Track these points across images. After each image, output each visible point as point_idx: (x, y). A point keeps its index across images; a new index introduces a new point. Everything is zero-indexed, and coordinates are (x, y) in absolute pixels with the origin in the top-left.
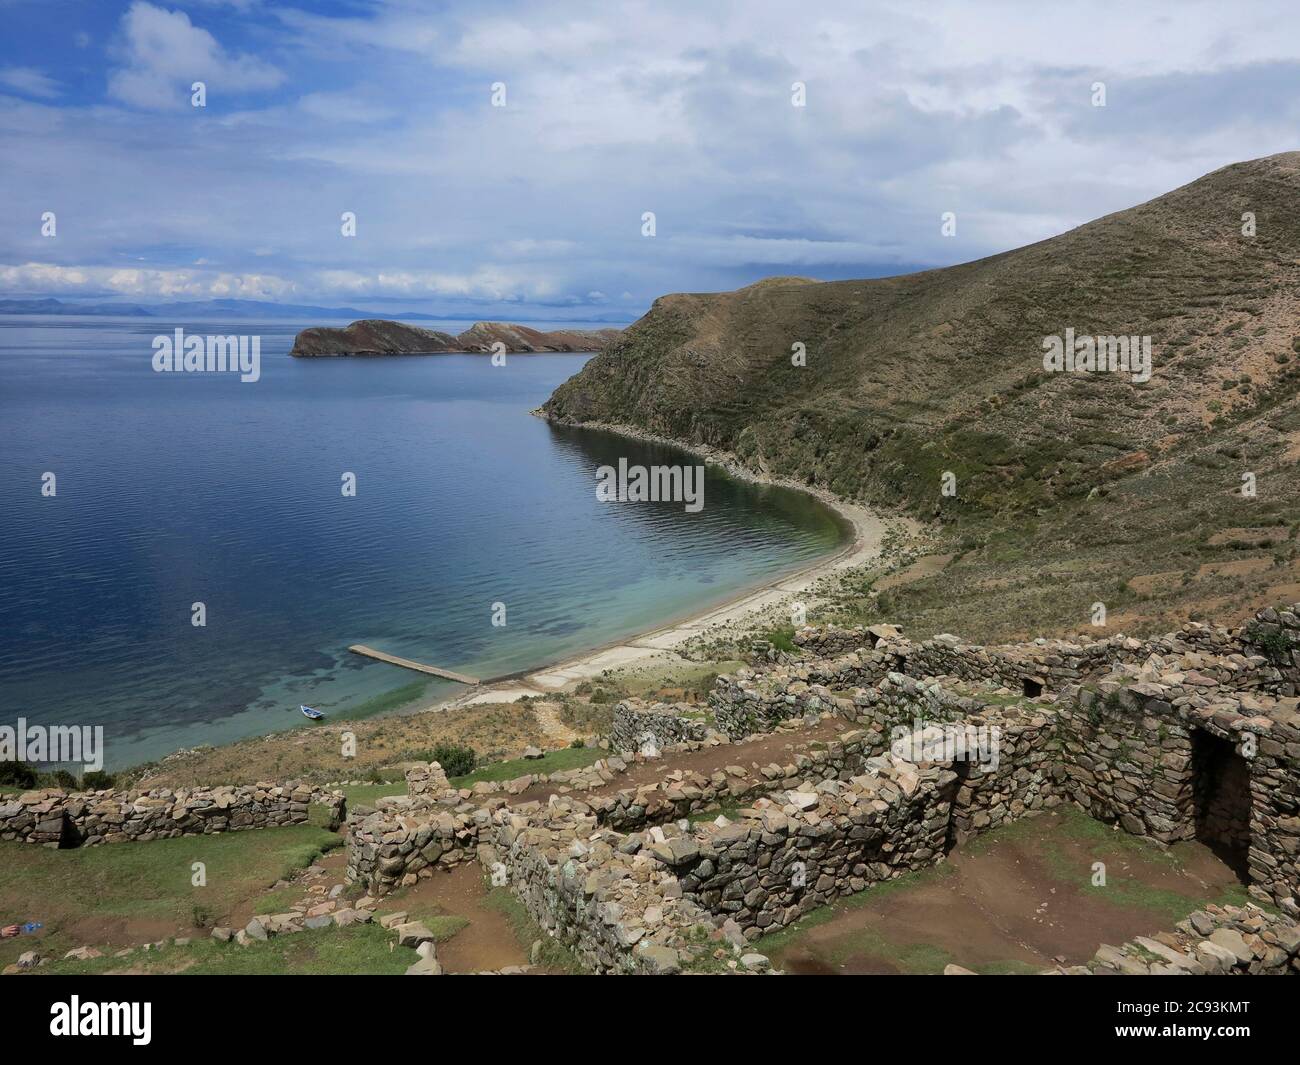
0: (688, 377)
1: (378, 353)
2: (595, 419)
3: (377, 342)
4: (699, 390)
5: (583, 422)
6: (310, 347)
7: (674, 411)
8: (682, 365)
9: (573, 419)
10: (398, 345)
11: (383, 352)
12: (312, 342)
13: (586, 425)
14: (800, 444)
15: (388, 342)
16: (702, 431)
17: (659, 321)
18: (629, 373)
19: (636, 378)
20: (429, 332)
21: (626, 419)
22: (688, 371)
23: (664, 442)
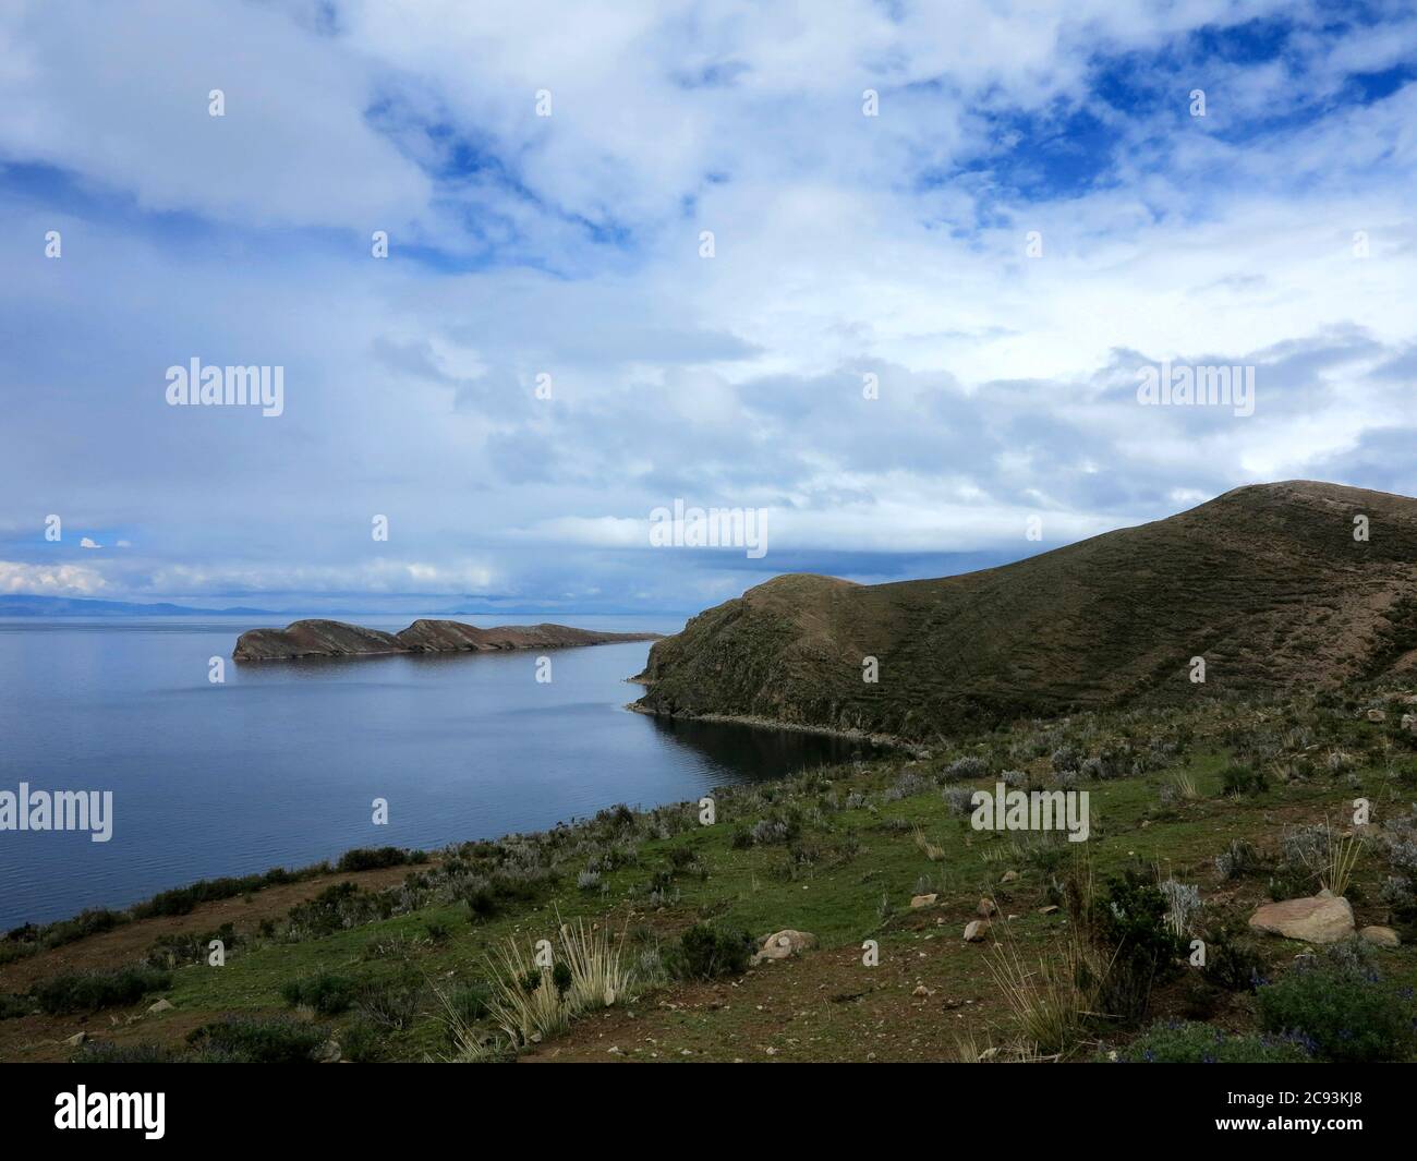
0: (813, 670)
1: (324, 655)
2: (712, 711)
3: (321, 643)
4: (828, 682)
5: (701, 715)
6: (256, 650)
7: (808, 702)
8: (803, 660)
9: (691, 712)
10: (343, 646)
11: (329, 654)
12: (258, 644)
13: (706, 717)
14: (973, 723)
15: (333, 643)
16: (848, 716)
17: (757, 621)
18: (737, 668)
19: (746, 672)
20: (371, 631)
21: (744, 711)
22: (810, 665)
23: (806, 728)
